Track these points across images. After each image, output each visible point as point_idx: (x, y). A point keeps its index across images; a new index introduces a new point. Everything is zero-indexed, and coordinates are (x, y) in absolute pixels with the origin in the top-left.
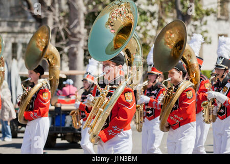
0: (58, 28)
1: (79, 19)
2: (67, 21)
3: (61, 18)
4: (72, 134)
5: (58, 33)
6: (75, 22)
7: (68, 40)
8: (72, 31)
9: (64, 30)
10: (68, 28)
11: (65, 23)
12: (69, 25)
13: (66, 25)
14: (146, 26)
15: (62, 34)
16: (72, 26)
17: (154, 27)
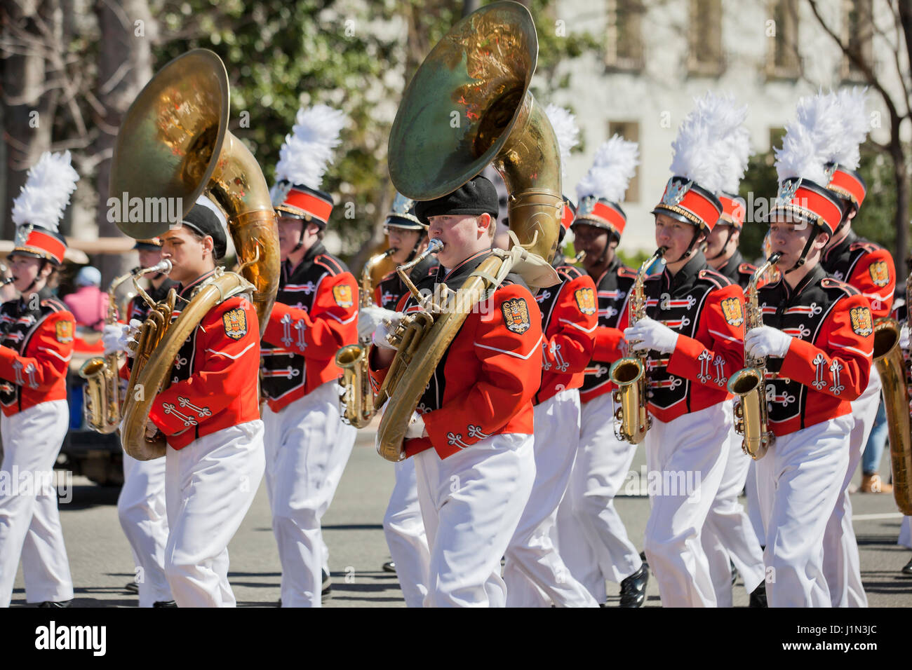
0: (62, 91)
1: (134, 61)
2: (92, 69)
3: (73, 59)
4: (107, 453)
5: (61, 110)
6: (121, 73)
7: (94, 134)
8: (109, 102)
9: (81, 99)
10: (96, 91)
11: (84, 77)
12: (99, 81)
13: (90, 82)
14: (362, 91)
15: (76, 112)
16: (108, 87)
17: (390, 92)
